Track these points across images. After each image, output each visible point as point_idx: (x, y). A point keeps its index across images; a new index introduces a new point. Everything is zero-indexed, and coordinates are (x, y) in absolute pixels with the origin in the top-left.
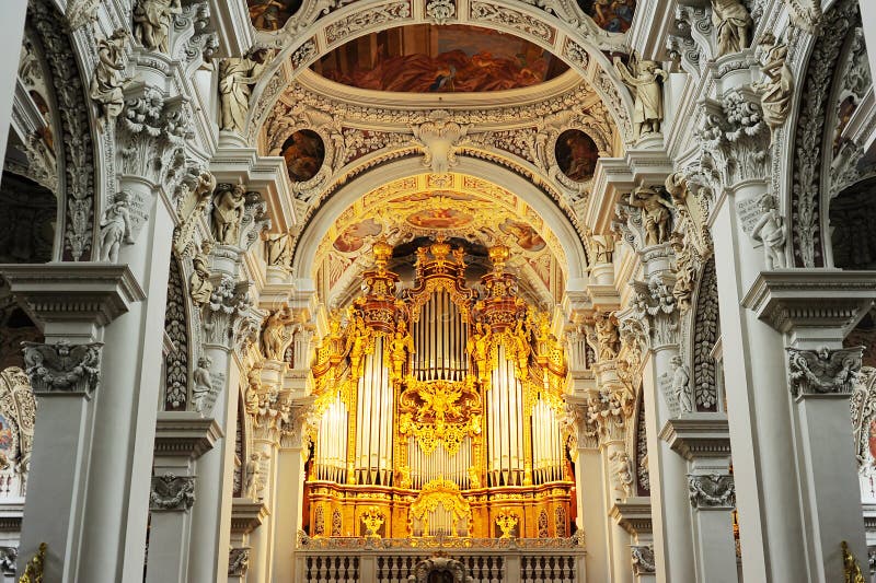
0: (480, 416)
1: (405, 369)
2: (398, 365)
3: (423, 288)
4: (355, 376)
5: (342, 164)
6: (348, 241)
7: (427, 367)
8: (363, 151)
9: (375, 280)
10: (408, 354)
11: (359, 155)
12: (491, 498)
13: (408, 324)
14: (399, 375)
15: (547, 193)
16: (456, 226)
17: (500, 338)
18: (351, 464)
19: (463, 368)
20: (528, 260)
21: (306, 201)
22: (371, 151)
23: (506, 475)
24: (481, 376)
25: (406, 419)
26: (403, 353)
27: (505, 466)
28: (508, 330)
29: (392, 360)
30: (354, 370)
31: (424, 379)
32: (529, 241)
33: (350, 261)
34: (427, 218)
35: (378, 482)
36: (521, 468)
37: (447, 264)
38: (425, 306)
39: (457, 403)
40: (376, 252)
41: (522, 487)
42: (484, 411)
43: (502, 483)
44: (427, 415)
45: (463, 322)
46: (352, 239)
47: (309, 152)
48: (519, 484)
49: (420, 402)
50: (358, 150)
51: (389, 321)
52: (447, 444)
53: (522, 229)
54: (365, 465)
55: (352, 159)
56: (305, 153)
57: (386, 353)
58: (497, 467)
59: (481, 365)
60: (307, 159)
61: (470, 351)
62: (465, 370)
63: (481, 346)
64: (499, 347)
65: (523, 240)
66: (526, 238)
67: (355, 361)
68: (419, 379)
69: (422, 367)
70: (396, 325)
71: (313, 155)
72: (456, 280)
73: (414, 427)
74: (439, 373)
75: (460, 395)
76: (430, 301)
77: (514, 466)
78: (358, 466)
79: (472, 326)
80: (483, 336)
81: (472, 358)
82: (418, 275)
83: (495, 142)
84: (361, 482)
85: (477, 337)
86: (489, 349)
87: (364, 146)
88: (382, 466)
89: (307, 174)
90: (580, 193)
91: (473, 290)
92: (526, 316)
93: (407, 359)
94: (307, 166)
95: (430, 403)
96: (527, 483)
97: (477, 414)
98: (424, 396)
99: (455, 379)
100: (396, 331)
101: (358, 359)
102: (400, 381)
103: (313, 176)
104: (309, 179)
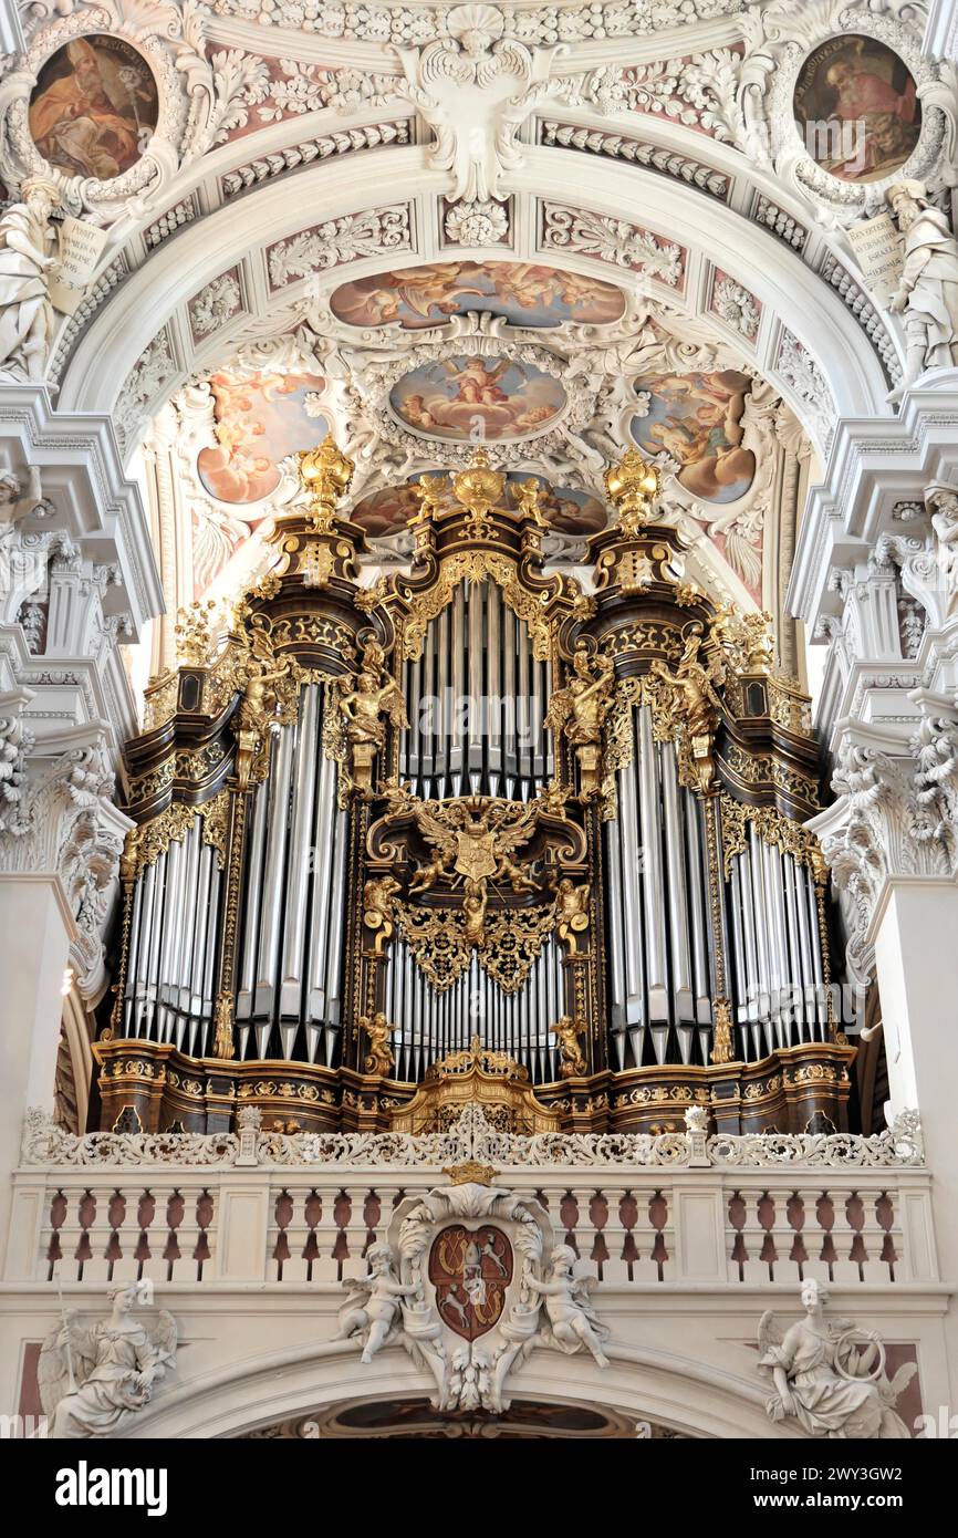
0: (586, 888)
1: (381, 766)
2: (363, 756)
3: (433, 577)
4: (244, 778)
5: (207, 143)
6: (240, 470)
7: (441, 768)
8: (266, 114)
9: (304, 540)
10: (390, 730)
11: (254, 123)
12: (622, 1099)
13: (390, 658)
14: (364, 782)
15: (772, 230)
16: (521, 431)
17: (641, 689)
18: (225, 1007)
19: (538, 771)
20: (706, 526)
21: (105, 227)
22: (287, 114)
23: (660, 1041)
24: (588, 785)
25: (380, 895)
26: (378, 726)
27: (659, 1011)
28: (659, 667)
29: (349, 741)
30: (244, 764)
31: (434, 795)
32: (710, 472)
33: (245, 530)
34: (442, 403)
35: (300, 1052)
36: (703, 1017)
37: (497, 516)
38: (436, 621)
39: (521, 853)
40: (312, 472)
41: (708, 1068)
42: (596, 874)
43: (650, 1057)
44: (439, 883)
45: (537, 658)
46: (249, 466)
47: (113, 101)
48: (696, 1057)
49: (421, 849)
50: (252, 112)
51: (341, 645)
52: (496, 963)
53: (691, 435)
54: (267, 1006)
55: (234, 133)
56: (103, 103)
57: (332, 726)
58: (635, 1014)
59: (589, 758)
60: (109, 121)
61: (558, 723)
62: (545, 778)
63: (587, 711)
64: (635, 710)
65: (695, 468)
66: (702, 463)
67: (247, 740)
68: (420, 792)
69: (427, 770)
70: (360, 657)
71: (126, 113)
72: (518, 559)
73: (403, 917)
74: (475, 780)
75: (530, 832)
76: (450, 606)
77: (684, 1011)
78: (244, 1012)
79: (562, 663)
80: (590, 684)
81: (564, 742)
82: (422, 545)
83: (626, 98)
84: (252, 1052)
85: (578, 686)
86: (610, 716)
87: (269, 101)
88: (315, 1010)
89: (108, 161)
90: (866, 208)
91: (565, 579)
92: (707, 628)
93: (389, 745)
94: (108, 139)
95: (448, 851)
96: (721, 1058)
97: (577, 881)
98: (434, 834)
99: (517, 796)
100: (360, 671)
101: (253, 736)
102: (369, 793)
103: (122, 171)
104: (112, 174)
